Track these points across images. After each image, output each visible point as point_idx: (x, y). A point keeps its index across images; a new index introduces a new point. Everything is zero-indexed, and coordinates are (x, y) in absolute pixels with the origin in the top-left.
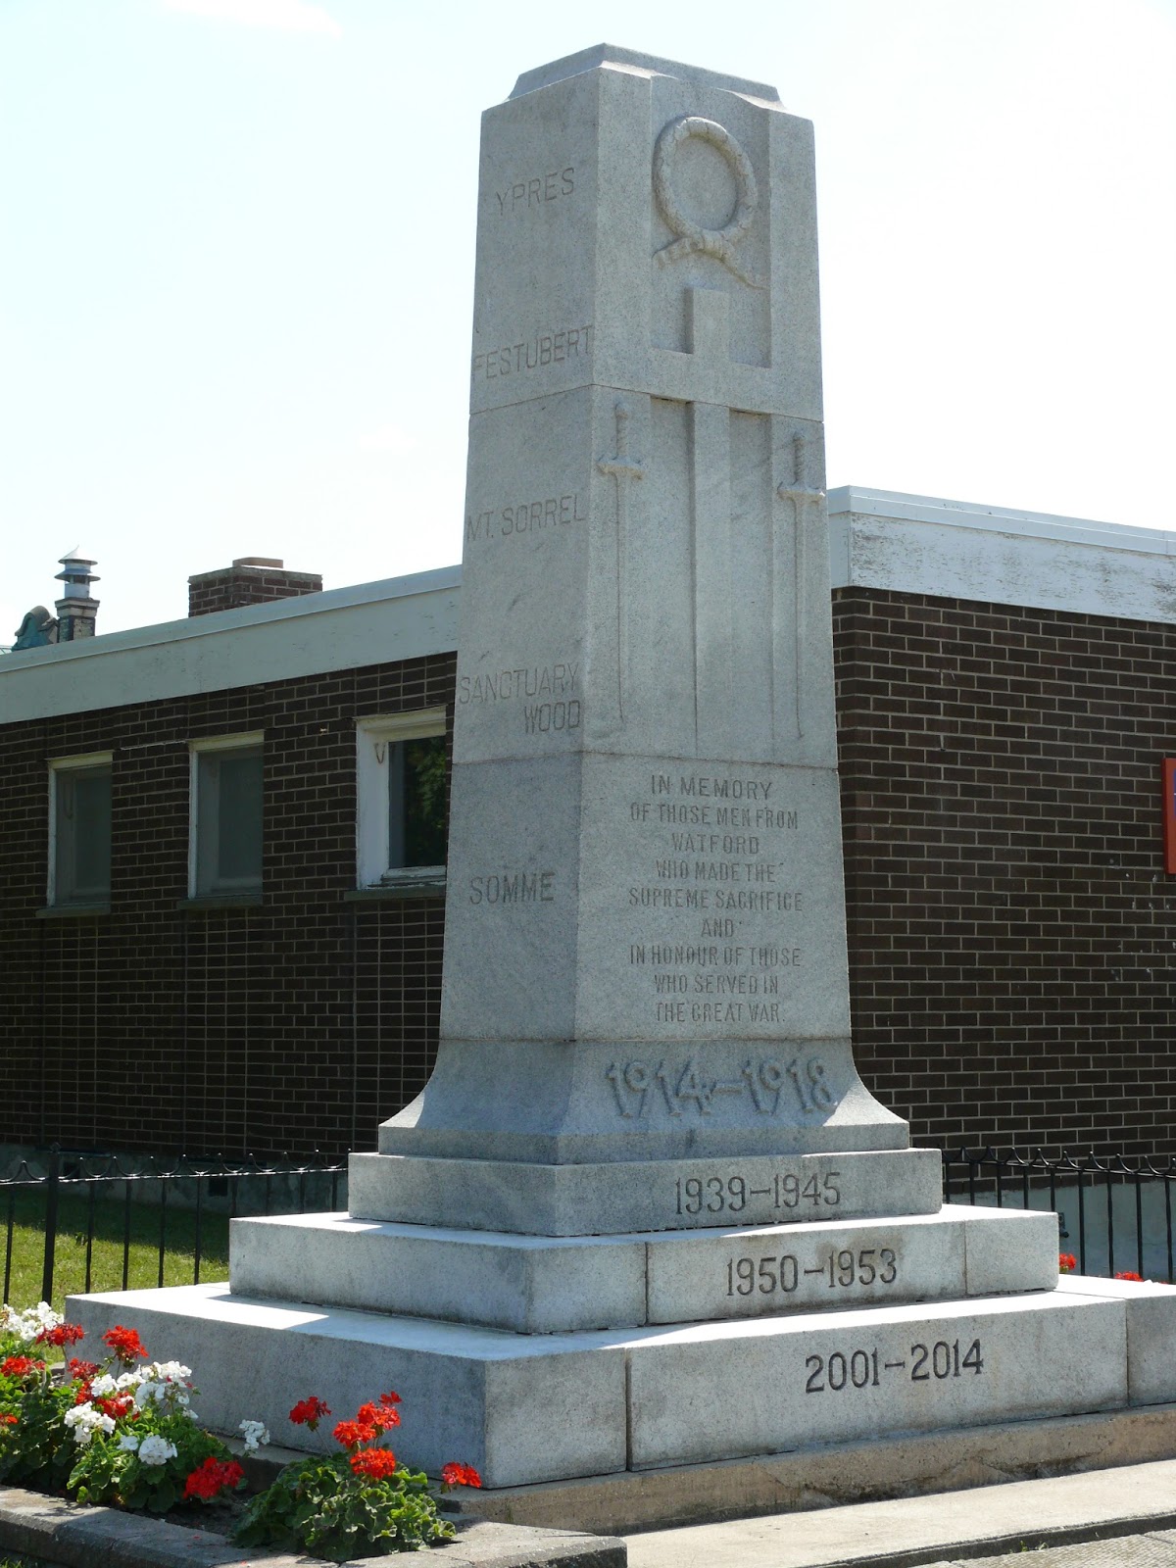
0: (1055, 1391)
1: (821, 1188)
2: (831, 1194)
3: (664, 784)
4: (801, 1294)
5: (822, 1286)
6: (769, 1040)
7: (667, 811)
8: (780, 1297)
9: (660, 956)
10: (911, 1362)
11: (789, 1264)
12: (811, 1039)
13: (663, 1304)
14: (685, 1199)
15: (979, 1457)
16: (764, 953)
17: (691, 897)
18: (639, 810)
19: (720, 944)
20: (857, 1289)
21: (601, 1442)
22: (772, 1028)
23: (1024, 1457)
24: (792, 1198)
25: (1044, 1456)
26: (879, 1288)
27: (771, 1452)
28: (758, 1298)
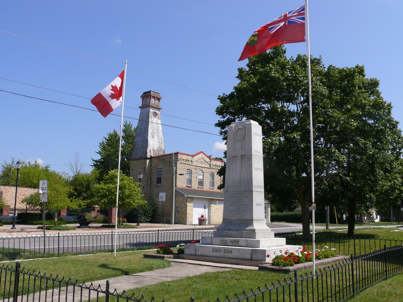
0: (241, 257)
1: (241, 235)
2: (242, 236)
3: (233, 194)
4: (228, 244)
5: (230, 244)
6: (243, 220)
7: (233, 197)
8: (225, 244)
9: (232, 211)
10: (224, 251)
11: (226, 241)
12: (248, 220)
13: (213, 243)
14: (226, 234)
15: (227, 261)
16: (243, 211)
17: (235, 205)
18: (230, 197)
19: (238, 210)
20: (234, 245)
21: (193, 253)
22: (244, 218)
23: (232, 262)
24: (237, 236)
25: (234, 263)
26: (236, 245)
27: (209, 257)
28: (223, 244)
